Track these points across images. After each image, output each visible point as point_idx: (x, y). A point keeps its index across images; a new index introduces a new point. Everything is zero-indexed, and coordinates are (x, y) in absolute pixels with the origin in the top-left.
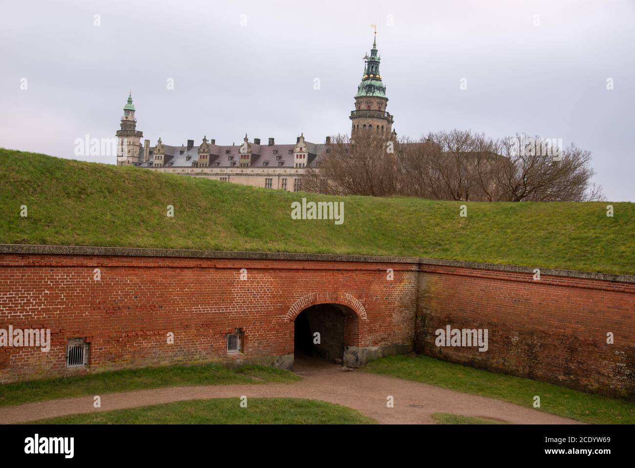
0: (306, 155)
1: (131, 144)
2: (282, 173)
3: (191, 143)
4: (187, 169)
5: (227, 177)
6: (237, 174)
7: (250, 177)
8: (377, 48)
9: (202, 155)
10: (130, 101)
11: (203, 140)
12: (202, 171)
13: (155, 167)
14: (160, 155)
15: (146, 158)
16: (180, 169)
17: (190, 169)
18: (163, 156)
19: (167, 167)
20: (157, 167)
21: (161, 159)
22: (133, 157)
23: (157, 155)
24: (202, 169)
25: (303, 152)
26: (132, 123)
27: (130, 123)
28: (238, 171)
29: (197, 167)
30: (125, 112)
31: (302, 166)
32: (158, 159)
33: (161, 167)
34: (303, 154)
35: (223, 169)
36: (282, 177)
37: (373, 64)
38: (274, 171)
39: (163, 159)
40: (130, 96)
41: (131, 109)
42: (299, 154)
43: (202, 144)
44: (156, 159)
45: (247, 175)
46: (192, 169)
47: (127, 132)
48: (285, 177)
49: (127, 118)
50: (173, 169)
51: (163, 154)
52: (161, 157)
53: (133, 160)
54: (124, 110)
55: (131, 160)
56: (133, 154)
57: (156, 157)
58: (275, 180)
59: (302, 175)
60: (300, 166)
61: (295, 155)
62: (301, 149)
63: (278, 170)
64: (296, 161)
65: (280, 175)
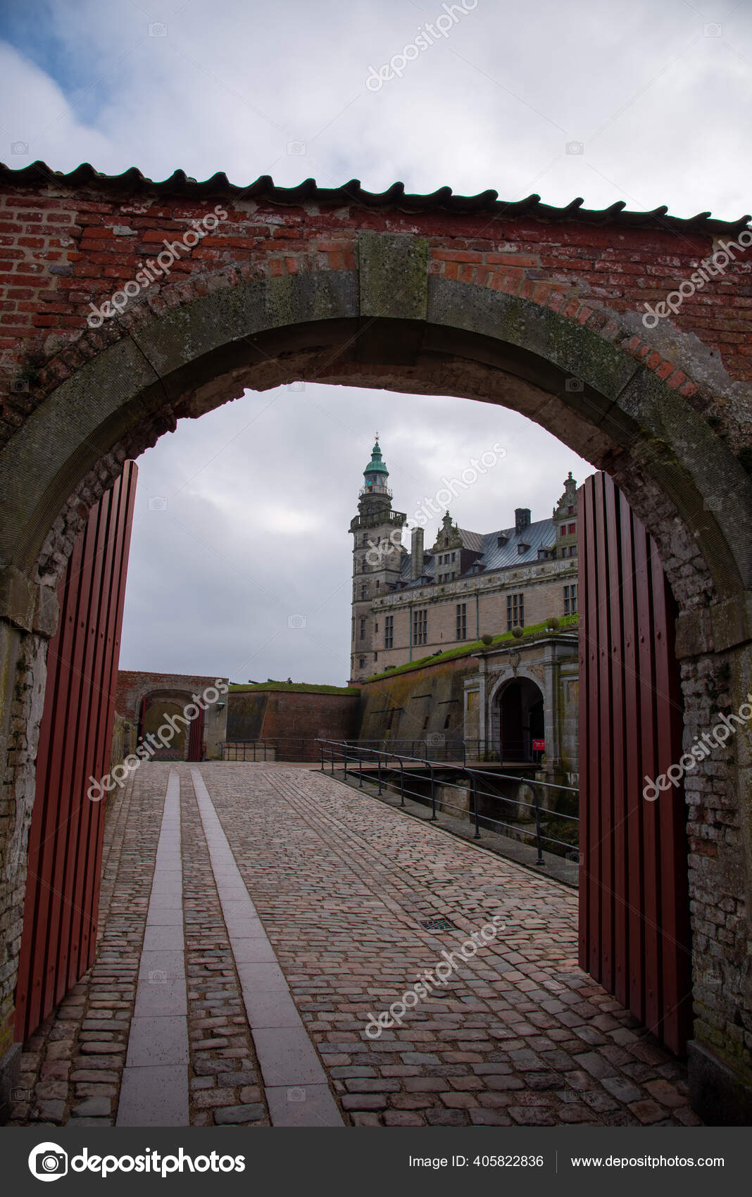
3: (523, 516)
4: (525, 570)
10: (376, 454)
11: (566, 483)
12: (572, 564)
13: (440, 583)
14: (450, 552)
15: (417, 570)
16: (507, 574)
17: (534, 568)
18: (457, 552)
19: (471, 576)
20: (445, 582)
21: (453, 560)
22: (386, 570)
23: (443, 554)
24: (571, 561)
26: (382, 499)
27: (376, 499)
29: (554, 559)
30: (367, 479)
32: (446, 563)
33: (454, 580)
39: (458, 559)
40: (377, 444)
41: (379, 469)
43: (564, 496)
44: (440, 563)
46: (540, 567)
47: (372, 518)
49: (370, 488)
50: (488, 577)
51: (456, 548)
52: (454, 554)
53: (386, 578)
54: (365, 474)
55: (382, 578)
56: (387, 565)
57: (440, 557)
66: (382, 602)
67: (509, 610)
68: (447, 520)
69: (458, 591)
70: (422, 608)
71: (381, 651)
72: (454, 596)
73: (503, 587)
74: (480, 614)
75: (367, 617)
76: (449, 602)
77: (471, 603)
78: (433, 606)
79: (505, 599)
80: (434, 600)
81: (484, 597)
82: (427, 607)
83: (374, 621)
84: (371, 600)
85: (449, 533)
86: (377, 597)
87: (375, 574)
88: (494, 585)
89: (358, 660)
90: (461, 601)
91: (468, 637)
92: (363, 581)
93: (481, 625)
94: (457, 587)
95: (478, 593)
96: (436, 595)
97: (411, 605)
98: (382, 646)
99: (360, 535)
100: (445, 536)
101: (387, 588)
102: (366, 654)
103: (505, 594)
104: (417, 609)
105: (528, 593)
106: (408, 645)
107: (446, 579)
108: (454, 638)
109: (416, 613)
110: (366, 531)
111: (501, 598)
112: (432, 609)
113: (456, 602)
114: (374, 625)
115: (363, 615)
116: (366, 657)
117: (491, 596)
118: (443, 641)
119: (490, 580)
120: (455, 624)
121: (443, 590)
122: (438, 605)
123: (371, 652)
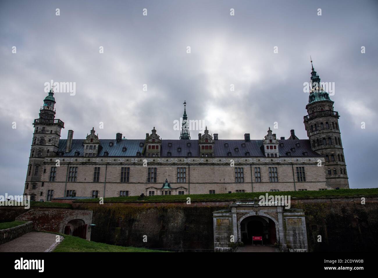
0: (277, 146)
1: (53, 132)
2: (255, 162)
3: (119, 135)
5: (187, 167)
6: (200, 164)
7: (215, 166)
8: (315, 71)
9: (152, 145)
10: (51, 93)
12: (154, 160)
13: (87, 157)
14: (93, 145)
15: (69, 148)
16: (124, 159)
18: (97, 145)
19: (103, 157)
21: (94, 148)
22: (54, 146)
23: (89, 145)
25: (273, 144)
26: (51, 113)
27: (48, 112)
28: (202, 160)
29: (145, 157)
31: (274, 156)
32: (90, 149)
33: (94, 157)
34: (273, 145)
35: (182, 159)
36: (254, 166)
38: (246, 160)
39: (97, 148)
41: (52, 100)
42: (269, 145)
44: (87, 149)
45: (213, 164)
48: (257, 166)
49: (47, 107)
51: (97, 144)
52: (95, 146)
53: (54, 149)
54: (44, 101)
55: (51, 149)
56: (55, 143)
57: (87, 146)
58: (247, 169)
59: (278, 164)
60: (272, 156)
61: (265, 146)
62: (271, 141)
63: (250, 159)
64: (267, 151)
65: (253, 164)
66: (51, 160)
67: (122, 173)
68: (93, 131)
69: (97, 162)
70: (75, 166)
71: (47, 182)
72: (95, 163)
73: (121, 164)
74: (107, 173)
75: (40, 165)
76: (91, 166)
77: (103, 168)
78: (81, 166)
79: (120, 168)
80: (83, 164)
81: (110, 166)
82: (78, 166)
83: (43, 167)
84: (44, 158)
85: (93, 137)
86: (47, 157)
87: (47, 147)
88: (116, 162)
89: (32, 185)
90: (98, 166)
91: (100, 181)
92: (40, 148)
93: (107, 177)
94: (98, 160)
95: (108, 164)
96: (85, 161)
97: (69, 163)
98: (48, 180)
99: (40, 127)
100: (91, 138)
101: (54, 154)
102: (37, 183)
103: (121, 166)
104: (72, 166)
105: (132, 168)
106: (65, 181)
107: (90, 156)
108: (92, 181)
109: (70, 167)
110: (44, 126)
111: (119, 168)
112: (80, 167)
113: (94, 166)
114: (43, 170)
115: (38, 164)
116: (37, 184)
117: (113, 166)
118: (86, 181)
119: (115, 160)
120: (93, 175)
121: (89, 160)
122: (84, 166)
123: (40, 182)
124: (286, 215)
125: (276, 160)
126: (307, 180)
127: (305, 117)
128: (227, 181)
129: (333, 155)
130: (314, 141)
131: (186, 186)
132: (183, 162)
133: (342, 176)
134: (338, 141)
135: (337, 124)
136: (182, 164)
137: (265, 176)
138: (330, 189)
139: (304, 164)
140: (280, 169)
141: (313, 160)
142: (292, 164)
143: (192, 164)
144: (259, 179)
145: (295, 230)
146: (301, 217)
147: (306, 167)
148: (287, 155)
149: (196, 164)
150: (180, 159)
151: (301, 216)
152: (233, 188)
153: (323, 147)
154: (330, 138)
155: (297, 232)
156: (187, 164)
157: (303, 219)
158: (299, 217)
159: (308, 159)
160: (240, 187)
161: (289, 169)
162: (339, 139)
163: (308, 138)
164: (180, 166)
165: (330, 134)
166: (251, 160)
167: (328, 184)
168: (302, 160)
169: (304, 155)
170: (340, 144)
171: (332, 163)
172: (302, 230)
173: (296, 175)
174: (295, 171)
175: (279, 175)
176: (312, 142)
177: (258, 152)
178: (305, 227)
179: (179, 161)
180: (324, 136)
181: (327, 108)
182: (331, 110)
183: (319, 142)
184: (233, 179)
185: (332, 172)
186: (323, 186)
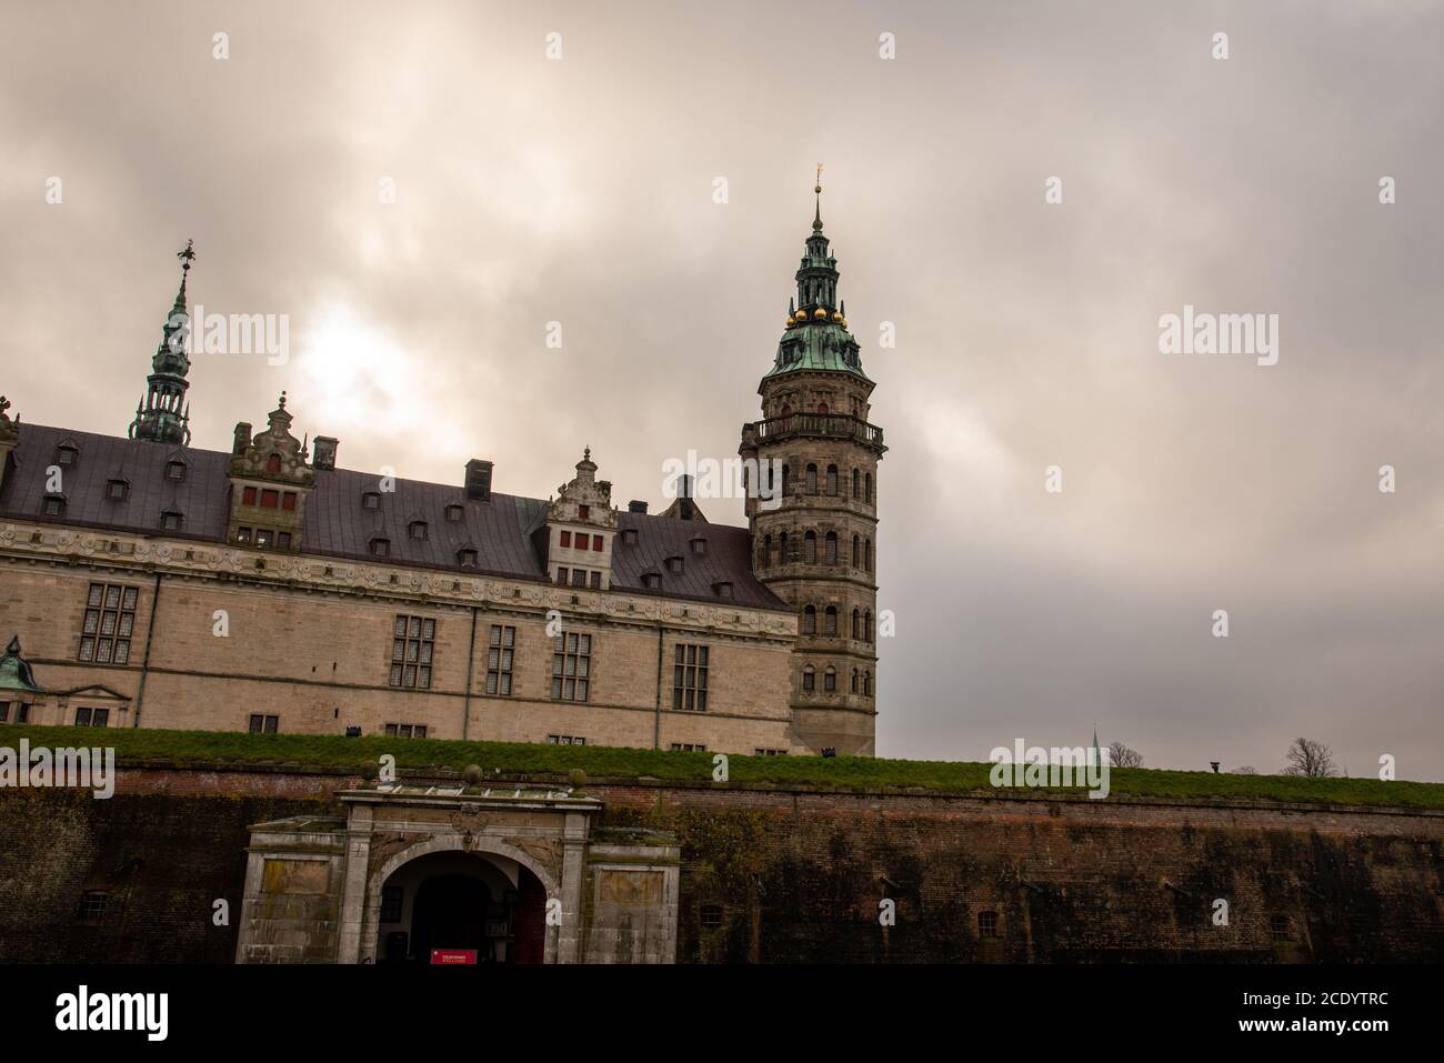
0: (609, 537)
2: (497, 599)
5: (147, 583)
6: (223, 578)
7: (300, 598)
8: (825, 233)
25: (593, 525)
28: (236, 560)
31: (589, 581)
34: (592, 533)
36: (491, 619)
37: (818, 275)
38: (456, 586)
42: (574, 530)
45: (290, 586)
48: (505, 620)
58: (453, 625)
59: (601, 620)
60: (580, 581)
61: (556, 531)
62: (584, 510)
63: (476, 582)
64: (562, 556)
65: (486, 607)
124: (597, 855)
125: (592, 603)
126: (713, 707)
127: (748, 427)
128: (347, 673)
129: (832, 610)
130: (768, 538)
131: (126, 682)
132: (126, 554)
133: (854, 700)
134: (864, 552)
135: (870, 479)
136: (123, 568)
137: (534, 673)
138: (800, 751)
139: (710, 632)
140: (608, 645)
141: (752, 620)
142: (660, 628)
143: (177, 575)
144: (502, 682)
145: (629, 926)
146: (661, 869)
147: (719, 650)
148: (647, 585)
149: (197, 576)
150: (111, 539)
151: (664, 862)
152: (371, 713)
153: (800, 568)
154: (832, 536)
155: (636, 934)
156: (150, 570)
157: (672, 875)
158: (654, 869)
159: (730, 612)
160: (410, 709)
161: (643, 647)
162: (869, 545)
163: (744, 523)
164: (105, 578)
165: (838, 521)
166: (478, 588)
167: (796, 734)
168: (705, 615)
169: (716, 595)
170: (870, 567)
171: (822, 643)
172: (660, 927)
173: (669, 677)
174: (669, 661)
175: (597, 670)
176: (758, 544)
177: (516, 555)
178: (675, 913)
179: (103, 551)
180: (811, 522)
181: (843, 406)
182: (857, 417)
183: (787, 545)
184: (379, 668)
185: (820, 680)
186: (772, 736)
